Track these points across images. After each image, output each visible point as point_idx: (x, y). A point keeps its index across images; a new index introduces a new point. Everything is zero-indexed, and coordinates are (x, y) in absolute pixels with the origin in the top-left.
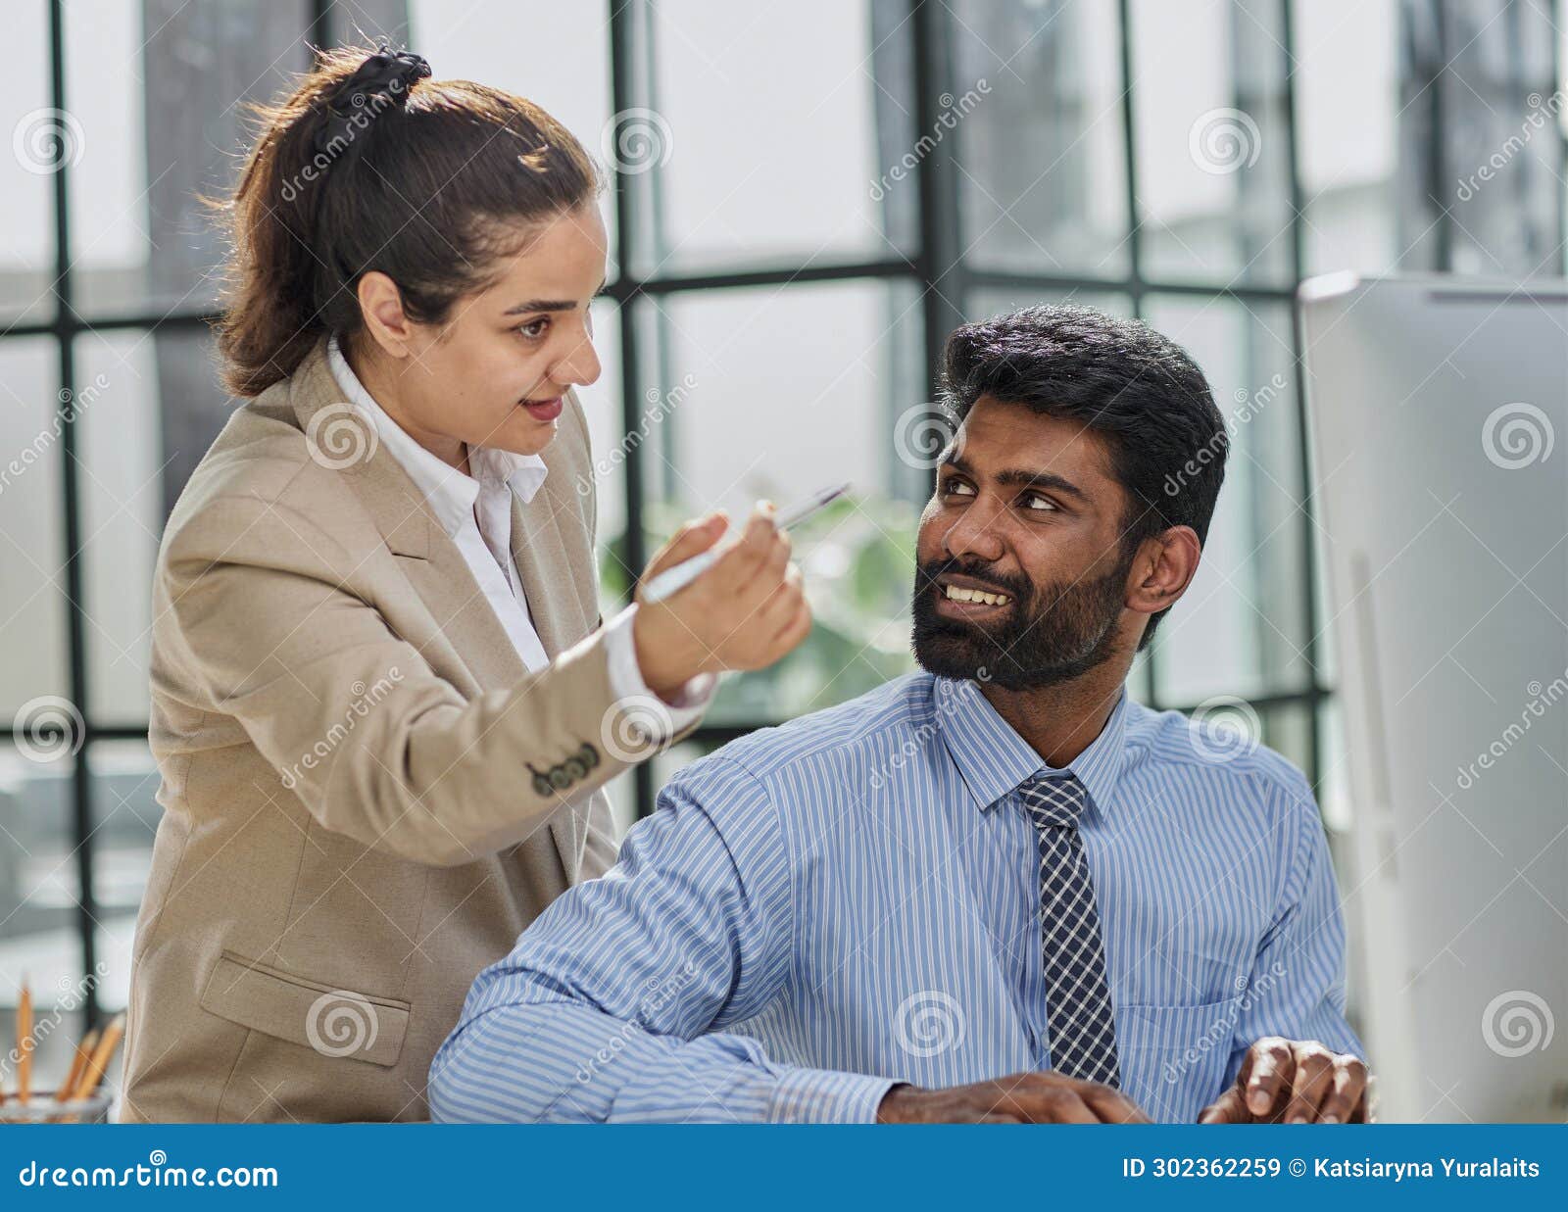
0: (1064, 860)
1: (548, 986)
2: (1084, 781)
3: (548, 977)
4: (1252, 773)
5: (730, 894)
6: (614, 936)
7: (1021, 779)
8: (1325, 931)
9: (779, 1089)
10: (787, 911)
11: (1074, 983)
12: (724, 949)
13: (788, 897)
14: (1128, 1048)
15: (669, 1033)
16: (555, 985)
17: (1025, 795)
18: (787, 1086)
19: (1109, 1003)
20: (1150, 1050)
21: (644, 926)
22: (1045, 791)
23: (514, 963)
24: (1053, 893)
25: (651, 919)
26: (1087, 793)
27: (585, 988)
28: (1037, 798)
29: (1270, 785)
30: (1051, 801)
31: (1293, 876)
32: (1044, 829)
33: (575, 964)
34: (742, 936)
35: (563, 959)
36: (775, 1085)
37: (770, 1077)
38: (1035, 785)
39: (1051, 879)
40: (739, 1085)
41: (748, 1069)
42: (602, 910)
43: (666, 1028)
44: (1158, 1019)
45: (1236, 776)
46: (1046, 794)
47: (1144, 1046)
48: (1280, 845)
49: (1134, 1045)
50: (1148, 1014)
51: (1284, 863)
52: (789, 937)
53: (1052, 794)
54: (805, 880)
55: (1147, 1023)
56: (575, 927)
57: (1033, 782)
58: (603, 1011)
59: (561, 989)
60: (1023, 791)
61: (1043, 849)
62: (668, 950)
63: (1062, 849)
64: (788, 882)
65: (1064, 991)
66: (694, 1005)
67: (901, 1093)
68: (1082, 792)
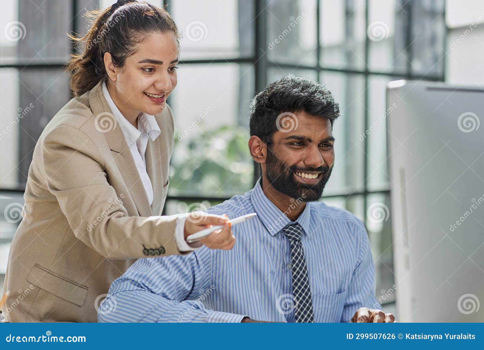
0: (298, 250)
1: (135, 285)
2: (301, 225)
3: (135, 281)
4: (348, 221)
5: (193, 260)
6: (155, 271)
7: (284, 226)
8: (370, 270)
9: (209, 318)
10: (209, 266)
11: (301, 287)
12: (190, 276)
13: (210, 262)
14: (316, 308)
15: (173, 300)
16: (137, 284)
17: (285, 231)
18: (211, 317)
19: (311, 293)
20: (322, 308)
21: (166, 268)
22: (291, 229)
23: (124, 277)
24: (296, 260)
25: (168, 266)
26: (302, 228)
27: (147, 285)
28: (289, 231)
29: (354, 225)
30: (293, 232)
31: (361, 253)
32: (292, 241)
33: (144, 278)
34: (196, 273)
35: (140, 276)
36: (208, 317)
37: (206, 314)
38: (288, 227)
39: (295, 256)
40: (197, 317)
41: (198, 311)
42: (153, 262)
43: (172, 298)
44: (325, 298)
45: (344, 222)
46: (292, 230)
47: (320, 307)
48: (357, 243)
49: (317, 307)
50: (321, 297)
51: (358, 249)
52: (210, 274)
53: (293, 230)
54: (215, 257)
55: (321, 300)
56: (145, 267)
57: (287, 227)
58: (152, 292)
59: (139, 285)
60: (285, 229)
61: (292, 247)
62: (174, 275)
63: (297, 246)
64: (210, 257)
65: (299, 290)
66: (181, 292)
67: (247, 320)
68: (301, 228)
